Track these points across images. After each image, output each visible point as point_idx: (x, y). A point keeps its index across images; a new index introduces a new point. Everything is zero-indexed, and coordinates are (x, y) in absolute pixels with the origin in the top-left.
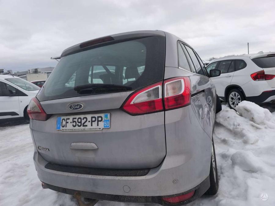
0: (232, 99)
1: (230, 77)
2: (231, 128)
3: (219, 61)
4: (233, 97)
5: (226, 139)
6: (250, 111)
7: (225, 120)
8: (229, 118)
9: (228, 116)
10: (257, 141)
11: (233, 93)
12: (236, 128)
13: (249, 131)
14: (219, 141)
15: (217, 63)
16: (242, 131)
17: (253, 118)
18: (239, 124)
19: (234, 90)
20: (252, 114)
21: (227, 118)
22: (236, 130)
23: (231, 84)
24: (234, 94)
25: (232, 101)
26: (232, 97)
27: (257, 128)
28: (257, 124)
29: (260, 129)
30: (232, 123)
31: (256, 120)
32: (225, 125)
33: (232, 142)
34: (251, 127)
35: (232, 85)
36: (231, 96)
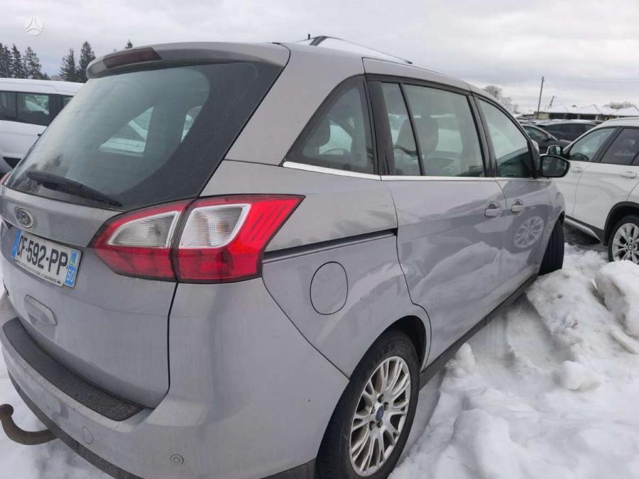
0: (623, 240)
1: (632, 178)
2: (553, 326)
3: (621, 127)
4: (625, 237)
5: (517, 354)
6: (624, 295)
7: (547, 301)
8: (560, 297)
9: (561, 292)
10: (592, 386)
11: (628, 226)
12: (563, 333)
13: (592, 349)
14: (500, 352)
15: (613, 129)
16: (573, 344)
17: (624, 317)
18: (576, 324)
19: (632, 217)
20: (625, 304)
21: (555, 295)
22: (560, 336)
23: (630, 200)
24: (629, 230)
25: (620, 247)
26: (623, 234)
27: (624, 348)
28: (630, 336)
29: (631, 352)
30: (561, 313)
31: (629, 325)
32: (542, 314)
33: (526, 366)
34: (606, 340)
35: (629, 202)
36: (621, 232)
